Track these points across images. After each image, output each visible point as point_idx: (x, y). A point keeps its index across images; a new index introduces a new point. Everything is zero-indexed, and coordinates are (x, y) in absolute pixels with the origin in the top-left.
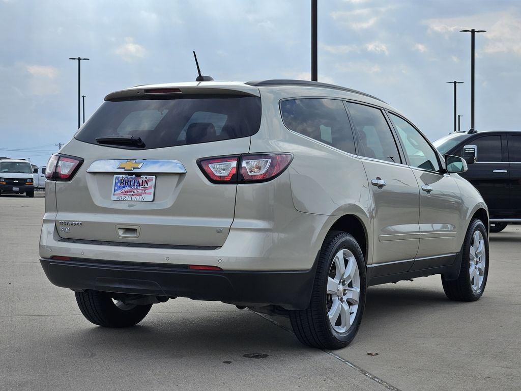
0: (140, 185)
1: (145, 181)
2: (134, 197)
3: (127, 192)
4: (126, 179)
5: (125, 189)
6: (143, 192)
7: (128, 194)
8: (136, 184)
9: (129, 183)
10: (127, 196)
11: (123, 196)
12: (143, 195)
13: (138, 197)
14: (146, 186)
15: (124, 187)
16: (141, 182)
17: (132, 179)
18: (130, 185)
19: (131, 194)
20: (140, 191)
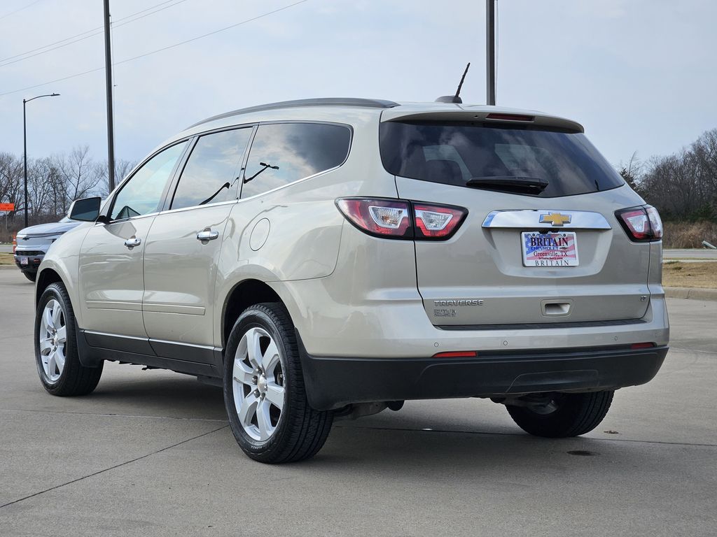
0: (557, 245)
1: (563, 239)
2: (554, 263)
3: (543, 254)
4: (538, 237)
5: (539, 251)
6: (564, 254)
7: (545, 257)
8: (552, 244)
9: (543, 242)
10: (545, 261)
11: (539, 261)
12: (565, 259)
13: (559, 261)
14: (566, 246)
15: (537, 248)
16: (557, 241)
17: (545, 236)
18: (545, 245)
19: (548, 257)
20: (559, 254)
